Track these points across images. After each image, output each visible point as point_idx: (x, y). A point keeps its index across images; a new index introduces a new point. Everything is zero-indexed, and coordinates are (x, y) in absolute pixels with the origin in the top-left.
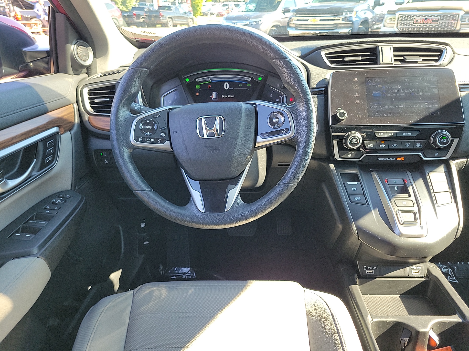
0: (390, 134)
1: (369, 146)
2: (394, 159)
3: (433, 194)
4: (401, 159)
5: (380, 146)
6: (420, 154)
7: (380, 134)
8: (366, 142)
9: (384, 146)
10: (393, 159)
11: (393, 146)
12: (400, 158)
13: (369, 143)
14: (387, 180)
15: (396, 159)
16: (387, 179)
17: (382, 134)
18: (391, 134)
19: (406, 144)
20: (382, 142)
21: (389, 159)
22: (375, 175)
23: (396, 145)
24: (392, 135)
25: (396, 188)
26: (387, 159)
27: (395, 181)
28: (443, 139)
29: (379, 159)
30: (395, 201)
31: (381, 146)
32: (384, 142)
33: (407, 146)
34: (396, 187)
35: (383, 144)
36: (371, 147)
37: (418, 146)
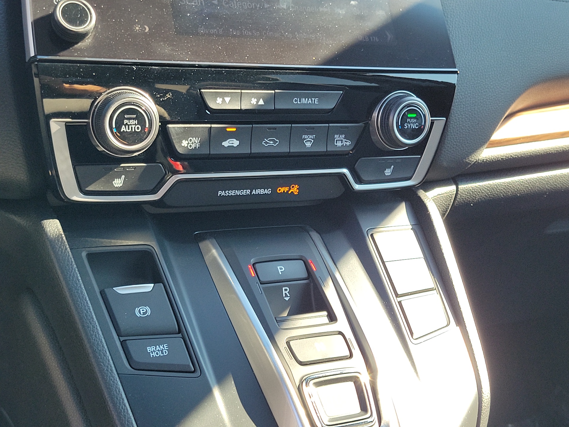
0: (254, 101)
1: (185, 143)
2: (268, 191)
3: (394, 301)
4: (290, 189)
5: (223, 144)
6: (345, 171)
7: (221, 99)
8: (173, 130)
9: (236, 143)
10: (266, 191)
11: (266, 143)
12: (286, 189)
13: (186, 134)
14: (254, 265)
15: (274, 191)
16: (252, 261)
17: (227, 99)
18: (256, 100)
19: (306, 137)
20: (228, 130)
21: (254, 192)
22: (214, 251)
23: (275, 142)
24: (261, 102)
25: (284, 292)
26: (248, 192)
27: (278, 267)
28: (411, 118)
29: (223, 193)
30: (288, 343)
31: (226, 144)
32: (235, 130)
33: (308, 145)
34: (286, 290)
35: (231, 135)
36: (193, 146)
37: (339, 144)
